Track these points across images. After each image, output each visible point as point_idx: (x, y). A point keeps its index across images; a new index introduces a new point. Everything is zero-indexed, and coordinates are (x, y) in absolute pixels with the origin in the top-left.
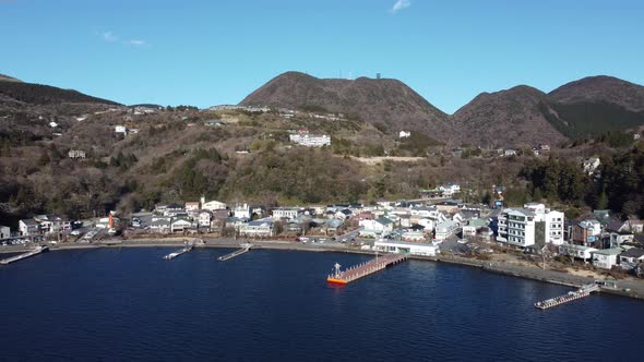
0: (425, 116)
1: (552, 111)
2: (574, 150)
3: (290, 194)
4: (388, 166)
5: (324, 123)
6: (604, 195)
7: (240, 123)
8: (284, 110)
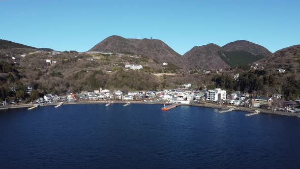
0: (172, 56)
1: (223, 55)
2: (231, 71)
3: (132, 87)
4: (165, 77)
5: (134, 59)
6: (239, 86)
7: (101, 59)
8: (118, 53)
